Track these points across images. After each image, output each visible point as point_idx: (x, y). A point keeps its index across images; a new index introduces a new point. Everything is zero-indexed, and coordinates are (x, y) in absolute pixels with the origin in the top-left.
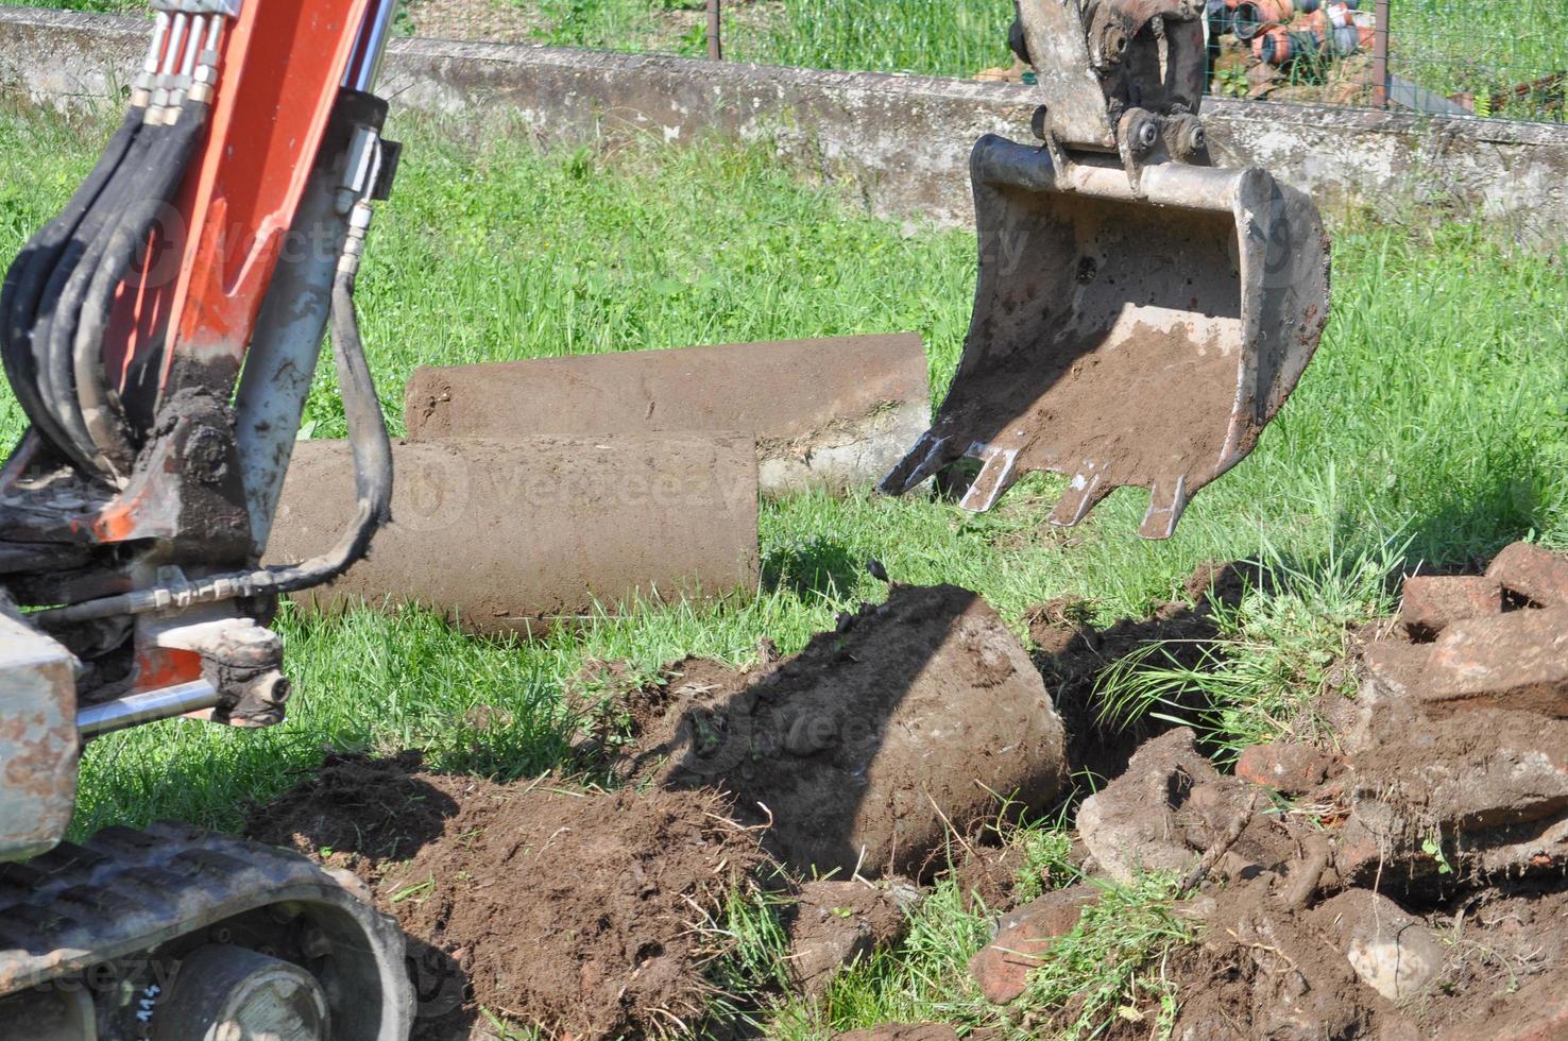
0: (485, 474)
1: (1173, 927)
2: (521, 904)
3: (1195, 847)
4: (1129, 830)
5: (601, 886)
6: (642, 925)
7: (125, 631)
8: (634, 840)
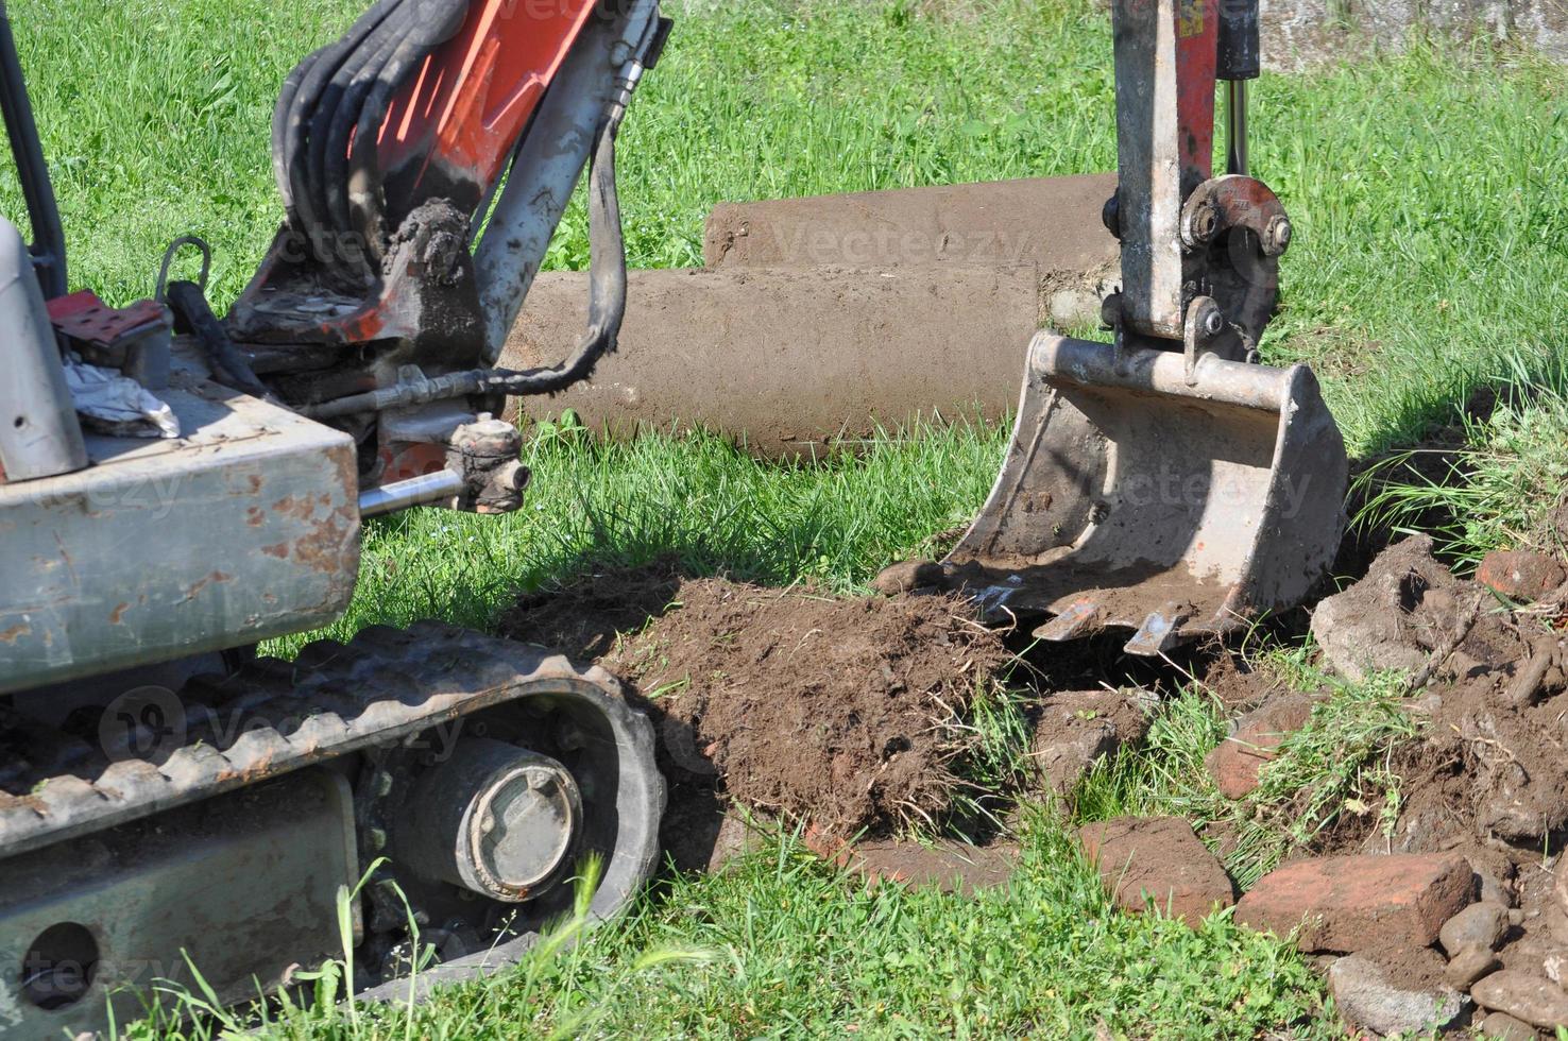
0: (773, 302)
1: (1398, 722)
2: (774, 701)
3: (1425, 647)
4: (1362, 630)
5: (851, 684)
6: (890, 721)
7: (368, 427)
8: (883, 640)
